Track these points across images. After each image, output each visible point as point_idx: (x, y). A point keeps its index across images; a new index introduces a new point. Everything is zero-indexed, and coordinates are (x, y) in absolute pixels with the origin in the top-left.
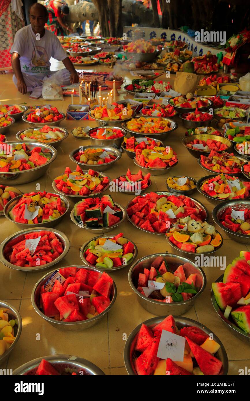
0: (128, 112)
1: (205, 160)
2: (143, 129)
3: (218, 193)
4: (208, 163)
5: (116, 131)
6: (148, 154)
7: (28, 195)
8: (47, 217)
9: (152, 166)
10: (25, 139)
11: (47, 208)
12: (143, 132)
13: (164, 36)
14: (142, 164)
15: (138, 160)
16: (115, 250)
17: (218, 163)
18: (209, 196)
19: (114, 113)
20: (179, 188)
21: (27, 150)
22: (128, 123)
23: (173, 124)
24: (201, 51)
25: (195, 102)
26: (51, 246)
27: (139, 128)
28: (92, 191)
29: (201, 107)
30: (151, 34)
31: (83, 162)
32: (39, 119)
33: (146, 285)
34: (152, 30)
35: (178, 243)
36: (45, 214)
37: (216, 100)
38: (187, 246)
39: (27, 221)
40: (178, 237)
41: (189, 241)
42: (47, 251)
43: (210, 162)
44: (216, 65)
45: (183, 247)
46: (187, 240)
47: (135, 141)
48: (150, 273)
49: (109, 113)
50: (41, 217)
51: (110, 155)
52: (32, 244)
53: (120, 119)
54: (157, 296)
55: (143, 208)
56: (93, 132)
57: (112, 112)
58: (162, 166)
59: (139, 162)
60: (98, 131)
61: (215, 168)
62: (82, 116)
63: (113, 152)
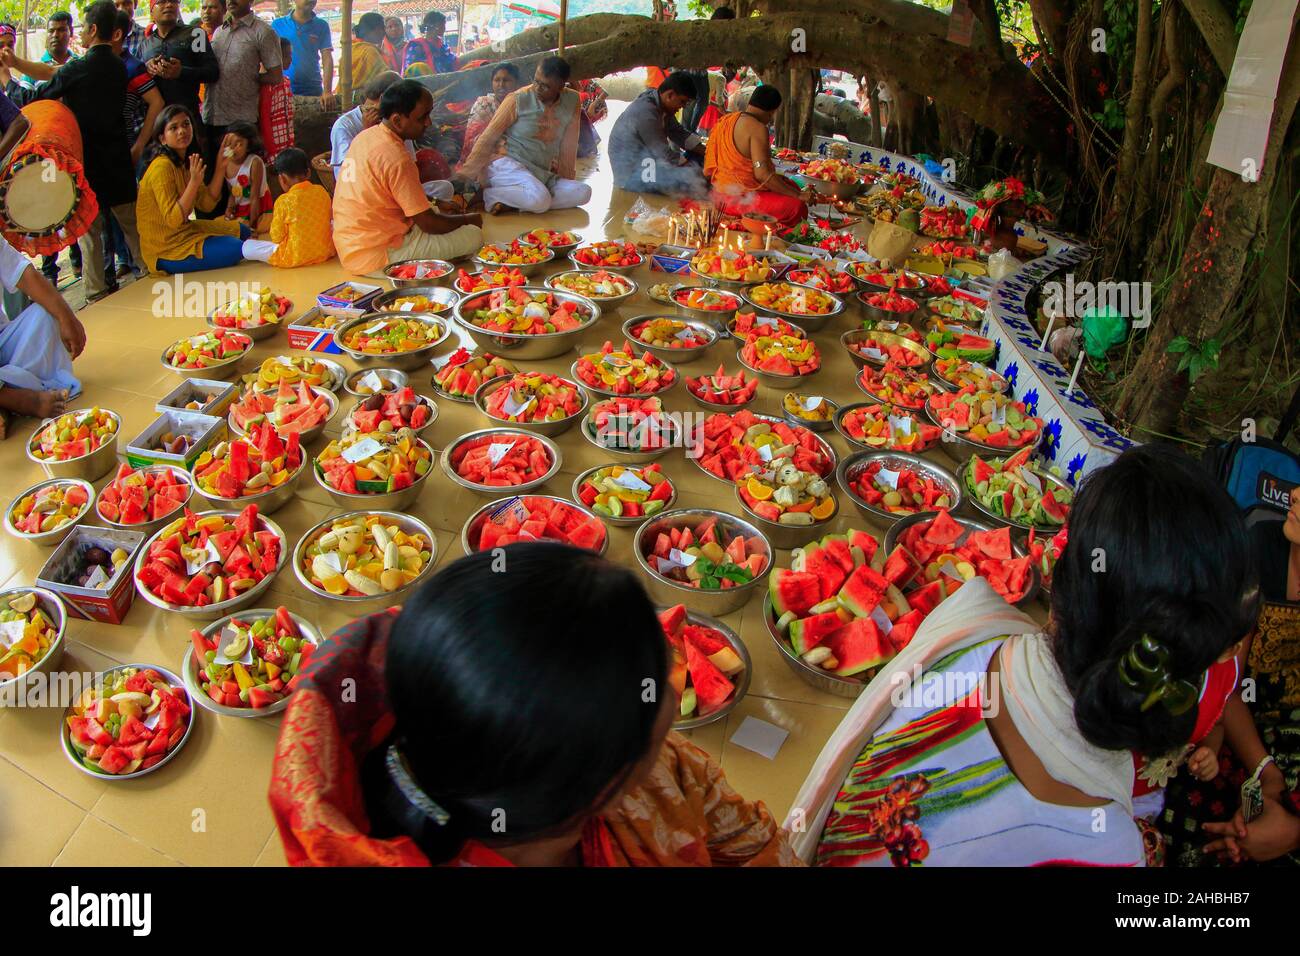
0: (760, 270)
1: (869, 377)
2: (778, 304)
3: (867, 435)
4: (875, 381)
5: (726, 298)
6: (769, 346)
7: (524, 375)
8: (543, 417)
9: (766, 367)
10: (557, 286)
11: (547, 402)
12: (776, 309)
13: (885, 163)
14: (750, 361)
15: (746, 353)
16: (635, 488)
17: (891, 385)
18: (851, 437)
19: (733, 267)
20: (803, 415)
21: (553, 305)
22: (754, 290)
23: (838, 304)
24: (942, 198)
25: (893, 276)
26: (528, 461)
27: (771, 301)
28: (637, 389)
29: (903, 287)
30: (863, 156)
31: (644, 341)
32: (594, 258)
33: (666, 555)
34: (865, 148)
35: (753, 500)
36: (540, 411)
37: (939, 283)
38: (765, 508)
39: (507, 416)
40: (755, 489)
41: (772, 499)
42: (518, 468)
43: (878, 381)
44: (962, 228)
45: (758, 508)
46: (767, 497)
47: (754, 321)
48: (680, 537)
49: (724, 266)
50: (532, 415)
51: (696, 337)
52: (498, 452)
53: (741, 279)
54: (678, 575)
55: (720, 434)
56: (681, 294)
57: (729, 265)
58: (785, 370)
59: (745, 358)
60: (692, 293)
61: (882, 394)
62: (678, 266)
63: (705, 332)
